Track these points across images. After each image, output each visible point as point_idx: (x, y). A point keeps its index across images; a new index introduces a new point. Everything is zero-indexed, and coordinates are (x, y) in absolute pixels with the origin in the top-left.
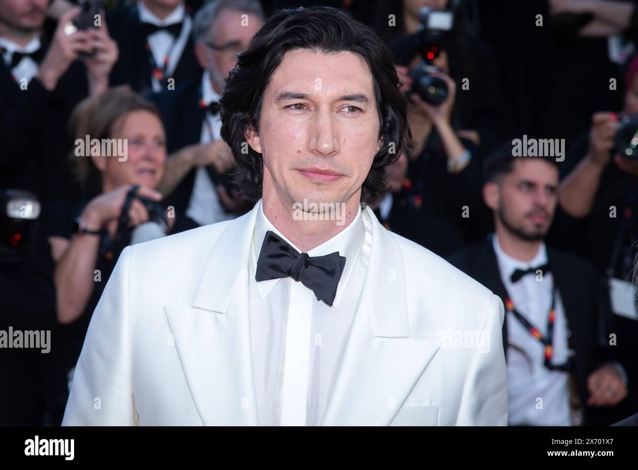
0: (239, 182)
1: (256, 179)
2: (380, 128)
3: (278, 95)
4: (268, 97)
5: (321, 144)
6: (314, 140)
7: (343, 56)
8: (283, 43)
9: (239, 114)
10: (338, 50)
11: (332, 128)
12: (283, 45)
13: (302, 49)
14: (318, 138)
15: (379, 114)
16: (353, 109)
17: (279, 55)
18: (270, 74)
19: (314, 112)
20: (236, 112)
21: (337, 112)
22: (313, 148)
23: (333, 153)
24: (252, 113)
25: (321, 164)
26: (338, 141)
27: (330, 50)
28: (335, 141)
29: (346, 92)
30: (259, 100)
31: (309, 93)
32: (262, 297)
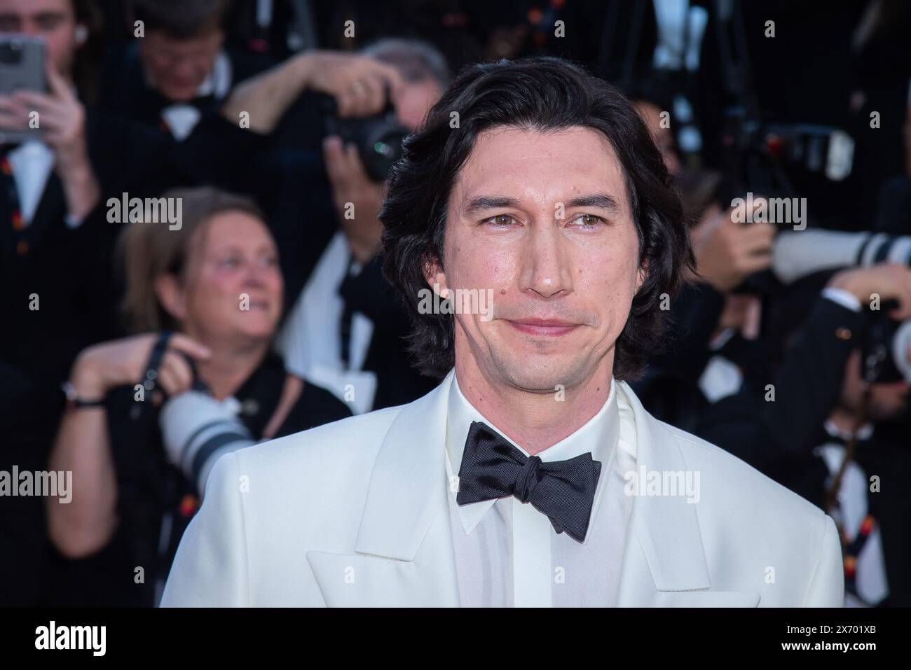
0: (419, 349)
1: (445, 343)
2: (640, 249)
3: (468, 204)
4: (454, 208)
5: (539, 279)
6: (529, 272)
7: (572, 135)
8: (473, 119)
9: (411, 238)
10: (562, 126)
11: (558, 253)
12: (474, 121)
13: (505, 126)
14: (535, 268)
15: (637, 227)
16: (591, 220)
17: (469, 137)
18: (457, 169)
19: (528, 228)
20: (405, 235)
21: (566, 227)
22: (527, 287)
23: (561, 292)
24: (431, 236)
25: (541, 311)
26: (569, 272)
27: (550, 126)
28: (564, 273)
29: (579, 192)
30: (441, 213)
31: (517, 197)
32: (469, 531)
